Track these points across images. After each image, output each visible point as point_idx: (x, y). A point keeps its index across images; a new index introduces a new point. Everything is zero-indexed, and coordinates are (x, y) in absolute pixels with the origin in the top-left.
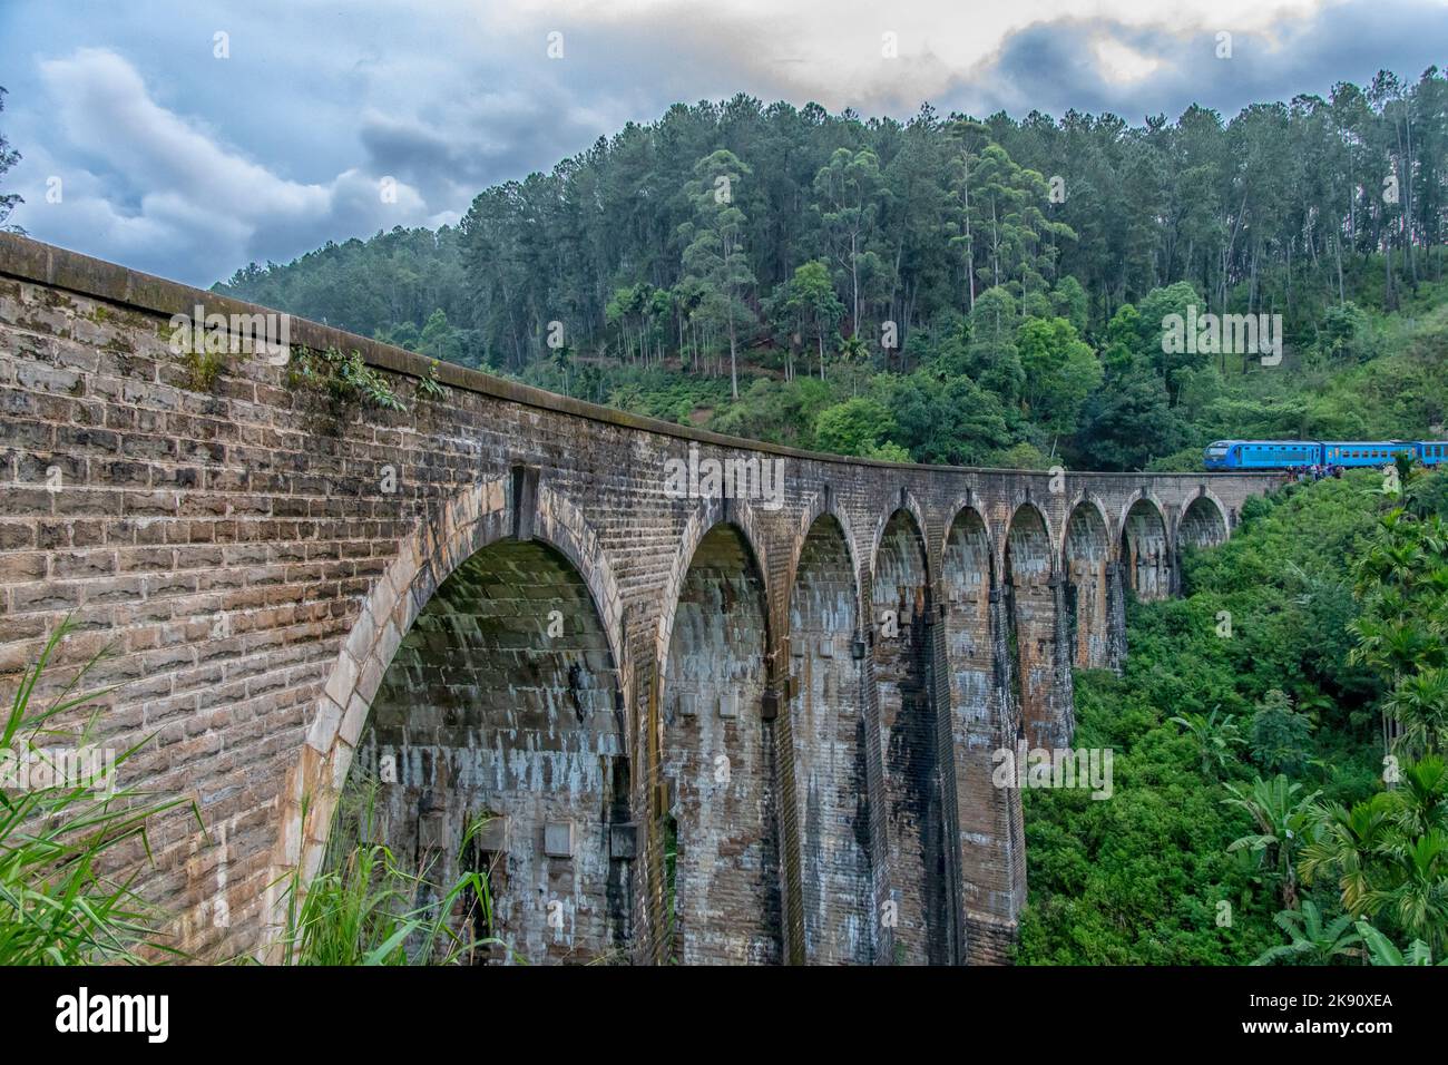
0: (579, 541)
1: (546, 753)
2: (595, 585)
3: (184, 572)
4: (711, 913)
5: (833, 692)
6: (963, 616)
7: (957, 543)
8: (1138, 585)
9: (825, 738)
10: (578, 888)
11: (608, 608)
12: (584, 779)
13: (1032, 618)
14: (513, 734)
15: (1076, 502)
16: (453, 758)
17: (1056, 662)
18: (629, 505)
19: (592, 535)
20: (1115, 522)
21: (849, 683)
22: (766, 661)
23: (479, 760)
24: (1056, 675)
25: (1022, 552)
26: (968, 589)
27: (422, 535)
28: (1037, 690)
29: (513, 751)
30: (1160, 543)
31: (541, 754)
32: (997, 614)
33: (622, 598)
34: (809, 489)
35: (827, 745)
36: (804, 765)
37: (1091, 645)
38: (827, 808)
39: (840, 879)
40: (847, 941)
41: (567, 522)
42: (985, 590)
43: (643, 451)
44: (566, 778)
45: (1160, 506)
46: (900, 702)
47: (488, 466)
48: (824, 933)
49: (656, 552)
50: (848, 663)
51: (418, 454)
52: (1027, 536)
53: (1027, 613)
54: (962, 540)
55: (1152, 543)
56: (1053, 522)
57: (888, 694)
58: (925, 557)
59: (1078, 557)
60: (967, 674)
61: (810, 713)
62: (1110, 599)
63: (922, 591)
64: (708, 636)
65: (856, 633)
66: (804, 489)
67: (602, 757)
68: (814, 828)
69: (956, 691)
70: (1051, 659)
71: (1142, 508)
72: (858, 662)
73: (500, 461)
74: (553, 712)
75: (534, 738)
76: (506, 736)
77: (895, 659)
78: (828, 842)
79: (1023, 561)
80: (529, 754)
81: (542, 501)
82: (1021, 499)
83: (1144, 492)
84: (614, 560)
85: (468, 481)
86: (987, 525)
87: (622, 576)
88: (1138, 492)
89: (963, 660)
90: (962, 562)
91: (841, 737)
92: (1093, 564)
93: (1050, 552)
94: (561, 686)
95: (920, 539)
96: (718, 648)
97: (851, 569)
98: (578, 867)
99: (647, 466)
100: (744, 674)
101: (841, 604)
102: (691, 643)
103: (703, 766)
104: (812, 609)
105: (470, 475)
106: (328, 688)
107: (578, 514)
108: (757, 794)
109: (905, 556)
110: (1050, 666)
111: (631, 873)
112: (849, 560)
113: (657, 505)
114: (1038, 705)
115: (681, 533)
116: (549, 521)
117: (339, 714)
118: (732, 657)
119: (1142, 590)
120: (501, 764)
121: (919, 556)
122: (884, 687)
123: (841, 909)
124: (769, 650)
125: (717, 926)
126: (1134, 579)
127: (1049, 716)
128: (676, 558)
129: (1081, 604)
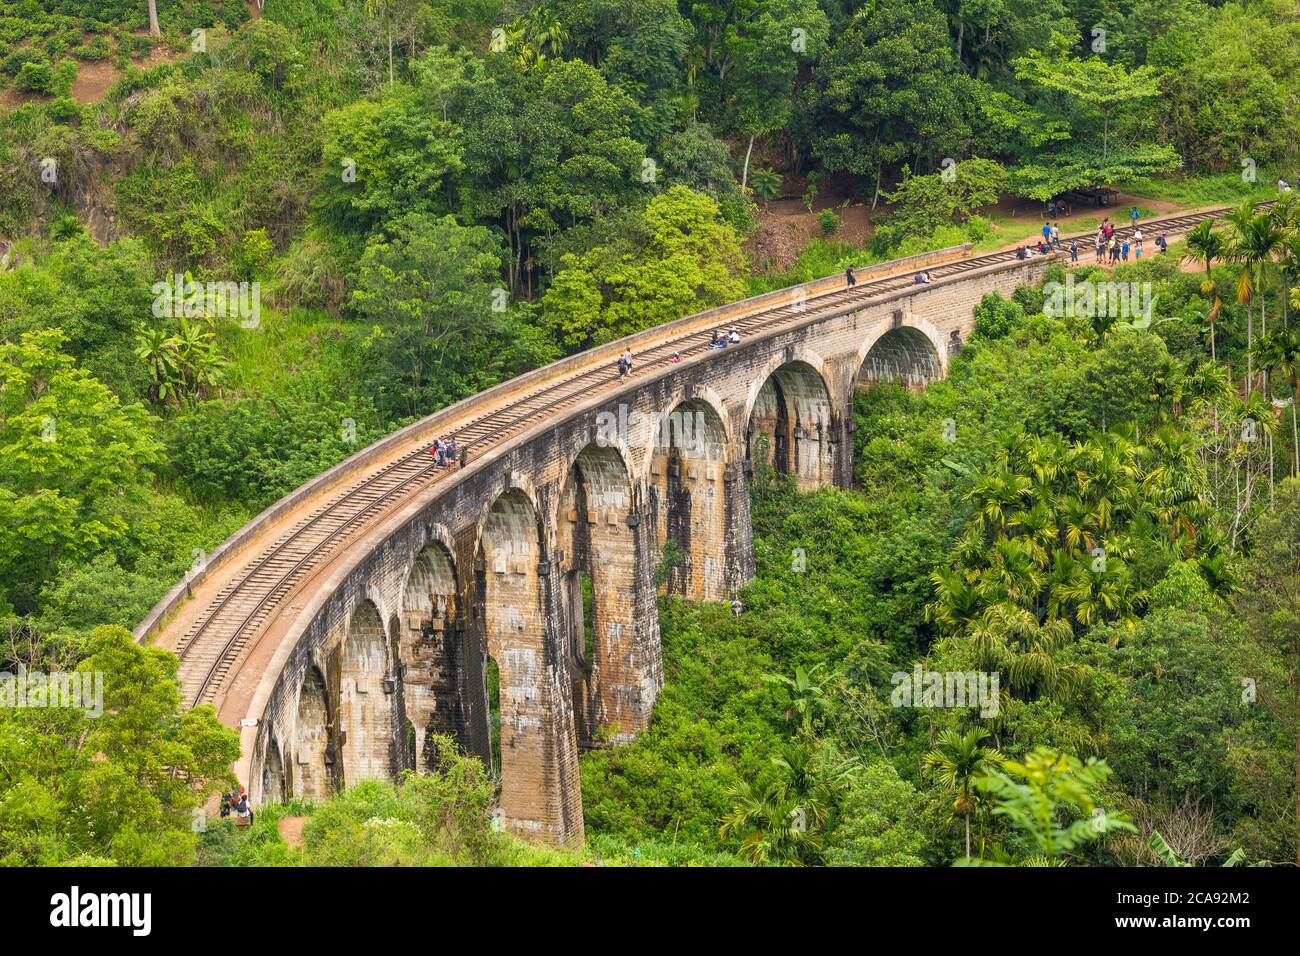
5: (369, 719)
6: (512, 589)
7: (504, 512)
8: (797, 464)
9: (363, 757)
13: (610, 562)
15: (671, 408)
17: (637, 615)
20: (737, 407)
21: (382, 712)
22: (327, 728)
24: (637, 630)
25: (598, 482)
26: (516, 560)
28: (616, 647)
30: (824, 408)
32: (547, 588)
37: (707, 569)
42: (534, 562)
46: (434, 704)
50: (381, 696)
52: (603, 466)
53: (604, 556)
54: (508, 509)
55: (814, 408)
57: (423, 697)
58: (454, 569)
60: (516, 651)
62: (729, 511)
63: (453, 599)
65: (387, 672)
69: (505, 671)
70: (631, 610)
71: (788, 372)
72: (389, 696)
77: (428, 663)
83: (789, 352)
86: (532, 496)
88: (778, 356)
89: (512, 636)
90: (509, 530)
91: (377, 754)
92: (708, 462)
93: (628, 484)
95: (449, 555)
97: (382, 626)
100: (313, 737)
101: (374, 651)
104: (350, 655)
109: (435, 568)
110: (630, 619)
112: (380, 620)
114: (617, 664)
118: (305, 727)
119: (802, 472)
121: (448, 569)
122: (418, 691)
124: (329, 721)
126: (792, 456)
127: (629, 678)
129: (696, 516)
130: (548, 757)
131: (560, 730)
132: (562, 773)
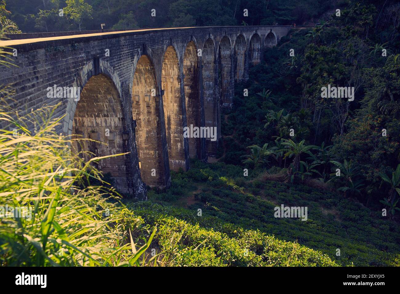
0: (109, 71)
1: (105, 118)
2: (114, 80)
3: (37, 105)
4: (145, 146)
5: (173, 90)
6: (207, 67)
7: (206, 48)
8: (253, 56)
9: (171, 102)
10: (116, 146)
11: (118, 85)
12: (115, 123)
13: (225, 66)
14: (96, 114)
15: (238, 35)
16: (82, 120)
17: (231, 78)
18: (120, 57)
19: (112, 68)
20: (248, 40)
21: (177, 89)
22: (156, 87)
23: (89, 120)
24: (231, 81)
25: (224, 49)
26: (209, 60)
27: (77, 81)
28: (226, 85)
29: (97, 118)
30: (259, 45)
31: (104, 118)
32: (216, 67)
33: (120, 81)
34: (166, 40)
35: (172, 104)
36: (166, 109)
37: (240, 72)
38: (172, 119)
39: (176, 135)
40: (178, 148)
41: (106, 67)
42: (213, 60)
43: (122, 42)
44: (111, 123)
45: (260, 35)
46: (190, 91)
47: (88, 60)
48: (172, 147)
49: (127, 67)
50: (177, 83)
51: (73, 62)
52: (225, 44)
53: (224, 65)
54: (208, 47)
55: (257, 45)
56: (232, 41)
57: (188, 89)
59: (238, 49)
60: (208, 82)
61: (167, 96)
62: (245, 61)
63: (196, 62)
64: (141, 81)
65: (179, 76)
66: (165, 40)
67: (119, 118)
68: (169, 123)
69: (205, 87)
70: (229, 77)
71: (256, 35)
72: (180, 83)
73: (90, 57)
74: (106, 109)
75: (102, 115)
76: (95, 115)
77: (189, 80)
78: (173, 127)
79: (224, 51)
80: (101, 118)
81: (100, 64)
82: (224, 35)
83: (256, 31)
84: (118, 72)
85: (84, 65)
86: (214, 43)
87: (120, 76)
88: (255, 31)
89: (207, 79)
90: (207, 53)
91: (175, 102)
92: (242, 51)
93: (231, 49)
94: (107, 103)
95: (196, 48)
96: (143, 84)
97: (177, 59)
98: (115, 142)
99: (124, 46)
101: (175, 68)
102: (136, 83)
103: (141, 113)
104: (167, 70)
105: (84, 63)
106: (65, 120)
107: (108, 64)
108: (155, 119)
109: (192, 53)
110: (229, 79)
111: (128, 143)
113: (127, 55)
114: (226, 89)
115: (133, 60)
116: (102, 68)
117: (68, 124)
118: (147, 86)
119: (254, 58)
120: (94, 121)
121: (196, 53)
122: (186, 87)
123: (176, 142)
125: (146, 148)
128: (132, 67)
129: (238, 62)
130: (215, 107)
131: (217, 101)
132: (217, 111)
